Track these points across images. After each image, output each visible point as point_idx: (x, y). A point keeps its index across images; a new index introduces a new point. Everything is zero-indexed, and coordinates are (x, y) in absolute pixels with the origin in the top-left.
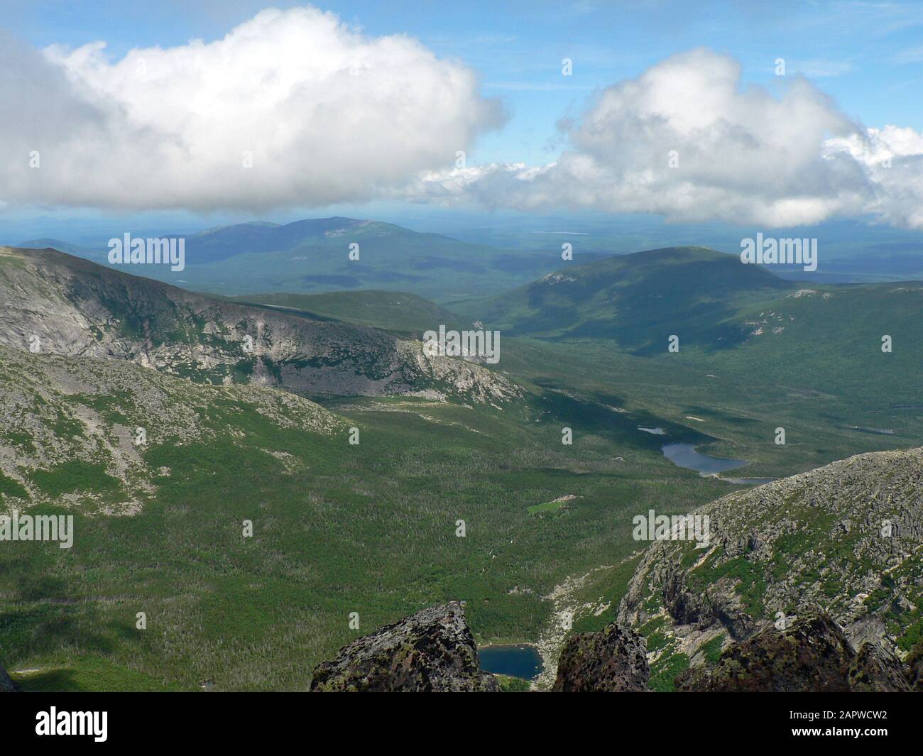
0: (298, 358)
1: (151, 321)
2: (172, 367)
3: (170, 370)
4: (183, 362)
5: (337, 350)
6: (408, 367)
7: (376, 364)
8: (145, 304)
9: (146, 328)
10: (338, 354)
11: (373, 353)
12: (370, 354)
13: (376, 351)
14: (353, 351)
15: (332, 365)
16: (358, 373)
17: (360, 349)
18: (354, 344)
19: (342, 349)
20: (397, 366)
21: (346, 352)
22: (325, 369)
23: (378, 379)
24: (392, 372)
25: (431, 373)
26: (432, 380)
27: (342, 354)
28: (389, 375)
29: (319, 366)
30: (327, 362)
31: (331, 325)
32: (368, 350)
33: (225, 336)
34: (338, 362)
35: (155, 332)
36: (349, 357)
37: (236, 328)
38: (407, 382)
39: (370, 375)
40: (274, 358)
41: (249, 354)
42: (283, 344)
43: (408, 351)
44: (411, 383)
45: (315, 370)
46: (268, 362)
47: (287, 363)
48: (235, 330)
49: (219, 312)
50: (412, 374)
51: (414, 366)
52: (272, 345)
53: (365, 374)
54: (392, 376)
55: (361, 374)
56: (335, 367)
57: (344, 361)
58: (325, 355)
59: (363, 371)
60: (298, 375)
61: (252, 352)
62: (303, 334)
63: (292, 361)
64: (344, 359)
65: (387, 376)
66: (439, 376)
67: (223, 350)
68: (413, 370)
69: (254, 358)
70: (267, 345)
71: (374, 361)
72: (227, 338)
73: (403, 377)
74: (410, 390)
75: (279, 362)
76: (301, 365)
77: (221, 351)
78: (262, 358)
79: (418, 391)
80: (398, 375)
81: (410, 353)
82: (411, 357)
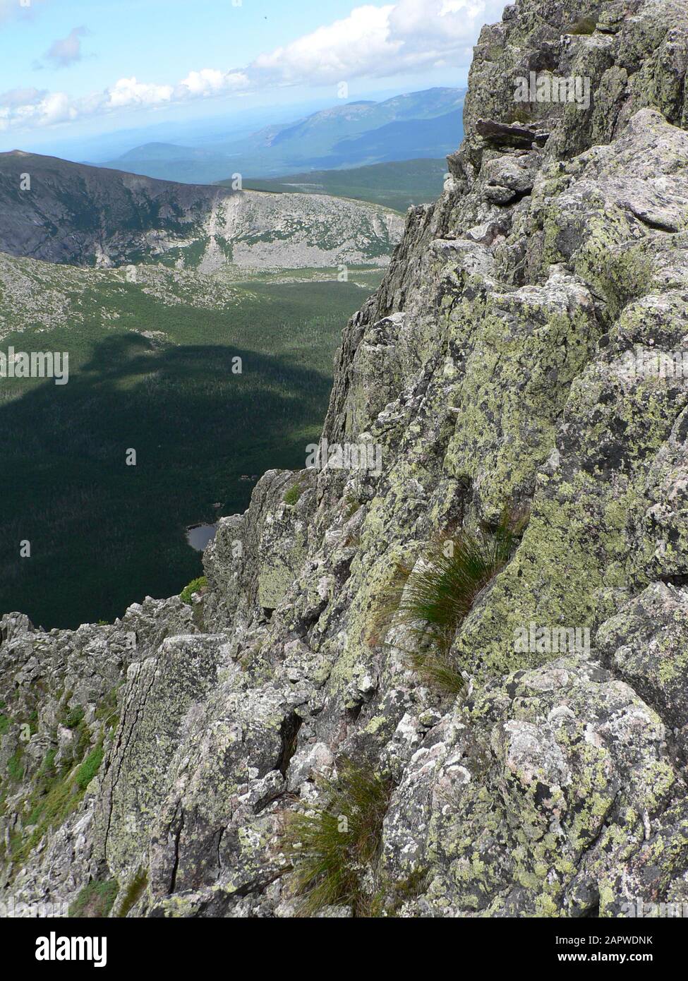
0: (250, 234)
1: (107, 211)
2: (125, 256)
3: (123, 258)
4: (136, 249)
5: (290, 222)
6: (362, 233)
7: (329, 233)
8: (102, 195)
9: (102, 218)
10: (291, 226)
11: (327, 222)
12: (323, 223)
13: (330, 219)
14: (306, 222)
15: (284, 238)
16: (310, 244)
17: (314, 219)
18: (308, 214)
19: (296, 221)
20: (351, 233)
21: (300, 223)
22: (277, 242)
23: (330, 249)
24: (345, 240)
25: (387, 238)
26: (388, 246)
27: (295, 226)
28: (341, 244)
29: (271, 241)
30: (279, 235)
31: (286, 197)
32: (322, 219)
33: (179, 219)
34: (292, 234)
35: (110, 222)
36: (302, 228)
37: (191, 209)
38: (359, 249)
39: (323, 246)
40: (226, 237)
41: (203, 235)
42: (236, 221)
43: (363, 216)
44: (364, 250)
45: (267, 245)
46: (221, 241)
47: (240, 240)
48: (190, 212)
49: (174, 195)
50: (366, 241)
51: (368, 232)
52: (225, 223)
53: (317, 244)
54: (344, 244)
55: (312, 245)
56: (287, 241)
57: (297, 233)
58: (278, 228)
59: (315, 242)
60: (249, 251)
61: (205, 232)
62: (256, 209)
63: (244, 238)
64: (297, 230)
65: (340, 245)
66: (396, 241)
67: (177, 233)
68: (367, 237)
69: (208, 239)
70: (221, 224)
71: (327, 230)
72: (181, 220)
73: (357, 245)
74: (363, 257)
75: (232, 240)
76: (252, 241)
77: (175, 234)
78: (215, 237)
79: (370, 258)
80: (351, 243)
81: (366, 219)
82: (366, 223)
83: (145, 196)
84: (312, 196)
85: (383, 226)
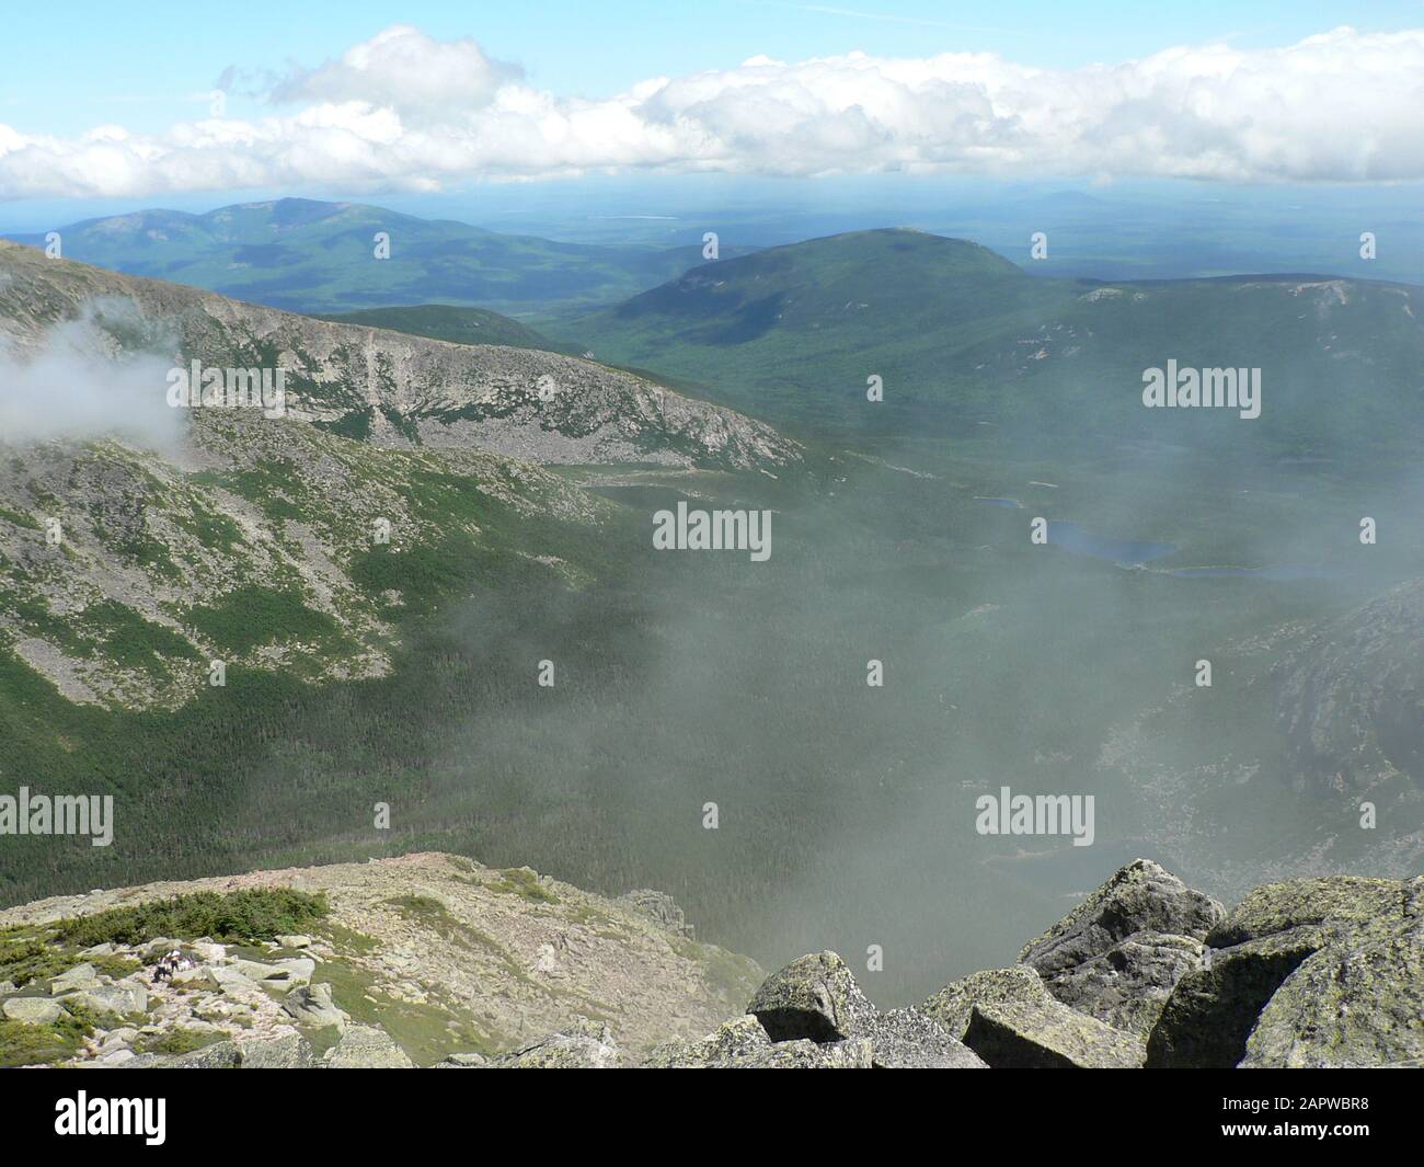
0: (442, 406)
5: (504, 391)
6: (625, 414)
7: (573, 412)
10: (508, 398)
11: (565, 394)
12: (559, 395)
13: (569, 391)
14: (531, 391)
15: (501, 415)
16: (544, 427)
17: (542, 388)
18: (531, 381)
19: (513, 389)
20: (608, 413)
21: (519, 393)
22: (489, 422)
23: (580, 436)
24: (600, 423)
25: (662, 423)
26: (666, 435)
27: (514, 398)
28: (596, 429)
29: (480, 419)
30: (491, 411)
31: (489, 350)
32: (554, 388)
33: (314, 375)
34: (509, 411)
36: (526, 402)
37: (330, 359)
38: (627, 439)
39: (567, 430)
40: (401, 409)
41: (359, 403)
42: (414, 384)
43: (620, 387)
44: (635, 441)
45: (475, 425)
46: (392, 415)
47: (426, 415)
48: (329, 364)
49: (296, 334)
50: (634, 426)
51: (634, 413)
52: (395, 386)
53: (558, 428)
54: (601, 430)
55: (551, 429)
56: (507, 419)
57: (520, 410)
58: (486, 400)
59: (554, 425)
60: (448, 434)
61: (362, 399)
62: (444, 366)
63: (433, 412)
64: (519, 405)
65: (594, 431)
66: (676, 428)
67: (315, 398)
68: (633, 420)
69: (369, 410)
70: (387, 387)
71: (568, 408)
72: (317, 378)
73: (620, 431)
74: (636, 452)
75: (411, 414)
76: (449, 417)
77: (312, 400)
78: (382, 408)
79: (647, 452)
80: (612, 428)
81: (624, 392)
82: (627, 398)
83: (247, 332)
84: (530, 351)
85: (653, 403)
